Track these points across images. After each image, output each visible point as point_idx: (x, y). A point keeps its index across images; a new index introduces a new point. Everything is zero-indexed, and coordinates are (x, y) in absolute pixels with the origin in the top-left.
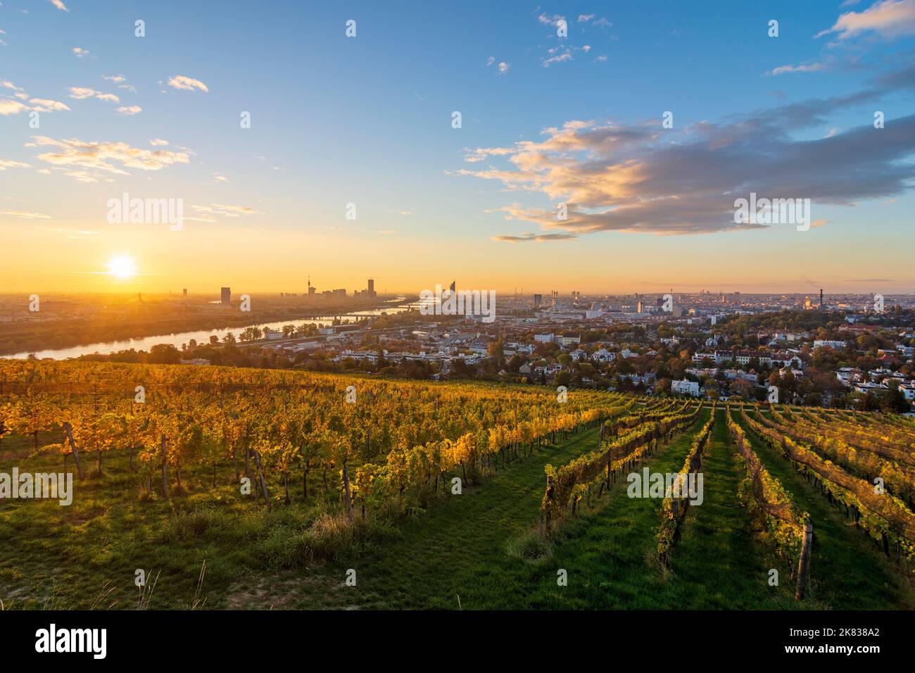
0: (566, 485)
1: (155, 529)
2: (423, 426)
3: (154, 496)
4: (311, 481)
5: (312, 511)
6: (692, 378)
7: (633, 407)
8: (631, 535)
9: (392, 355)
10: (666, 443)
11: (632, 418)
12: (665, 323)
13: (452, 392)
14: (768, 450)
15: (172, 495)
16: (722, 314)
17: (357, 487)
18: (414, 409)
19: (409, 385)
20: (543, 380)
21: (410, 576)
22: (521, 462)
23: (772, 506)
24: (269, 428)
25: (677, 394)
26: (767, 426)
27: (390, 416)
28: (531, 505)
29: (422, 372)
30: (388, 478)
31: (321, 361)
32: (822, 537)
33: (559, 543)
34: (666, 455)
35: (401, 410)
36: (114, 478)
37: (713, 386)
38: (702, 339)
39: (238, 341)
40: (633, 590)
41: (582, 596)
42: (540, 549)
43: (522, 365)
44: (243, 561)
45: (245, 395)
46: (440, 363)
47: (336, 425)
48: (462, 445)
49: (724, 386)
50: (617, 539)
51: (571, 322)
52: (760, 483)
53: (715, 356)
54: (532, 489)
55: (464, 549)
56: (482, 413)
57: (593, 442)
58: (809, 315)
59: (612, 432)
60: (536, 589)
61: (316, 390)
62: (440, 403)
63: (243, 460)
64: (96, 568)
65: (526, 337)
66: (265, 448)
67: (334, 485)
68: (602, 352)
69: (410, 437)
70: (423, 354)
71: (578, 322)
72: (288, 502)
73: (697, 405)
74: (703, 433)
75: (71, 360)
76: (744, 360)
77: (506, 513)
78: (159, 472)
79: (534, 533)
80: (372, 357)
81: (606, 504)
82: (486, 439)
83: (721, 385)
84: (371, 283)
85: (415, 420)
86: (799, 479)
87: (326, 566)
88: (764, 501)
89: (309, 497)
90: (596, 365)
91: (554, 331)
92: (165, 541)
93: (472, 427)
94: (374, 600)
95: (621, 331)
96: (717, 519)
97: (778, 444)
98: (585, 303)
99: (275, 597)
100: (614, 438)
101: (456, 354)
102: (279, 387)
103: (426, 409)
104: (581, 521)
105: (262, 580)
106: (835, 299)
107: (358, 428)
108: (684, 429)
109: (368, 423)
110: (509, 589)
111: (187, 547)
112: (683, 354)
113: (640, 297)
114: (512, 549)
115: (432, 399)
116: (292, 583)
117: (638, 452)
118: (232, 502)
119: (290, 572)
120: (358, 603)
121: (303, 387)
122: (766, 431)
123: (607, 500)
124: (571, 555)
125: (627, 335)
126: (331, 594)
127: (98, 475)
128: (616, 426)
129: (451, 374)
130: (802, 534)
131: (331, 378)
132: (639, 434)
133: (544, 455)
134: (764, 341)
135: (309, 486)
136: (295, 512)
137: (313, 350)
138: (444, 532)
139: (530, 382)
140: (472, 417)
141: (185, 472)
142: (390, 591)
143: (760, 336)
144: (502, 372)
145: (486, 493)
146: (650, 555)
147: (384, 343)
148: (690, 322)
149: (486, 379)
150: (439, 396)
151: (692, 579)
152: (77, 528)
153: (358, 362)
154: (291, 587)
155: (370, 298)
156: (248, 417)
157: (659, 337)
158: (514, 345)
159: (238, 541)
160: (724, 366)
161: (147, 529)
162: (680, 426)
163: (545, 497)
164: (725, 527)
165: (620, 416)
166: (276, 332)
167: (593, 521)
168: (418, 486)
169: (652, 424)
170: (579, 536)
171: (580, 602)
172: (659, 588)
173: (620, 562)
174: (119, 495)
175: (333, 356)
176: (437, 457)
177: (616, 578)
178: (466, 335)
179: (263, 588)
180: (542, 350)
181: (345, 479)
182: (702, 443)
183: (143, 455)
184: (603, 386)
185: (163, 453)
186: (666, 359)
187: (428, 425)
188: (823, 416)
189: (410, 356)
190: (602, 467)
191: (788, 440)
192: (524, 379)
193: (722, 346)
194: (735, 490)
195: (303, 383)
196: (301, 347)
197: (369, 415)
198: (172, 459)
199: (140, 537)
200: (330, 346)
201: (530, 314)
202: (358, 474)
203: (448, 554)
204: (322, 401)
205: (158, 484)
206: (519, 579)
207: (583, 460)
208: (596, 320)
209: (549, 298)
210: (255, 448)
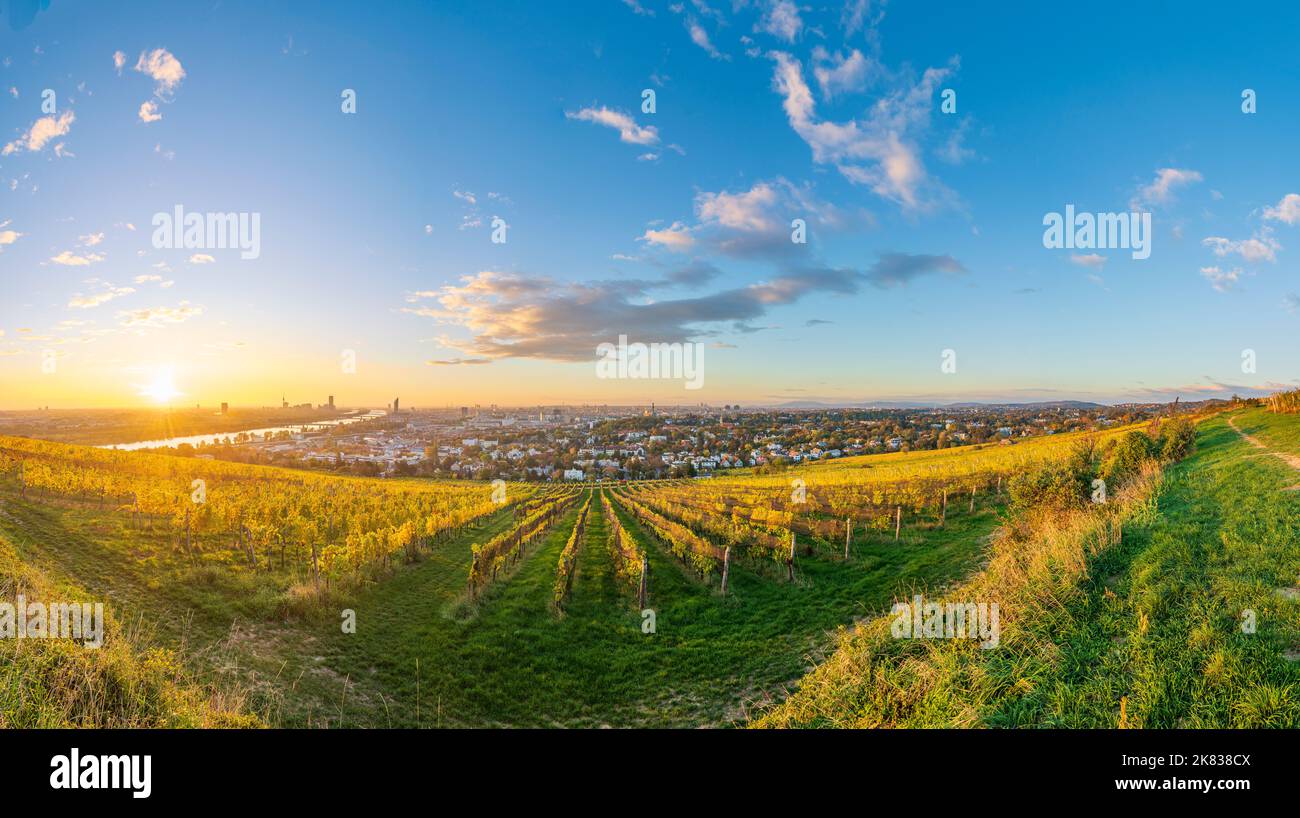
0: (488, 559)
1: (183, 573)
2: (374, 515)
3: (182, 550)
4: (287, 554)
5: (287, 579)
6: (578, 468)
7: (538, 492)
8: (537, 591)
9: (348, 456)
10: (560, 517)
11: (537, 501)
12: (559, 428)
13: (397, 487)
14: (625, 513)
15: (193, 552)
16: (597, 421)
17: (323, 563)
18: (366, 501)
19: (361, 480)
20: (470, 476)
21: (365, 636)
22: (453, 542)
23: (626, 552)
24: (257, 512)
25: (568, 481)
26: (624, 496)
27: (346, 507)
28: (461, 576)
29: (372, 470)
30: (347, 556)
31: (292, 460)
32: (653, 564)
33: (482, 605)
34: (560, 526)
35: (356, 502)
36: (159, 532)
37: (591, 472)
38: (584, 439)
39: (233, 442)
40: (538, 633)
41: (501, 644)
42: (468, 611)
43: (452, 464)
44: (239, 609)
45: (238, 483)
46: (386, 464)
47: (305, 512)
48: (404, 530)
49: (599, 472)
50: (526, 595)
51: (490, 429)
52: (619, 537)
53: (594, 452)
54: (462, 563)
55: (407, 615)
56: (421, 504)
57: (508, 522)
58: (647, 420)
59: (523, 514)
60: (465, 643)
61: (289, 483)
62: (386, 497)
63: (237, 533)
64: (150, 590)
65: (456, 442)
66: (254, 526)
67: (304, 559)
68: (515, 451)
69: (363, 524)
70: (372, 456)
71: (496, 429)
72: (270, 570)
73: (581, 487)
74: (585, 507)
75: (134, 451)
76: (610, 452)
77: (441, 584)
78: (184, 533)
79: (463, 599)
80: (332, 458)
81: (518, 570)
82: (424, 526)
83: (597, 472)
84: (331, 398)
85: (367, 510)
86: (642, 529)
87: (300, 623)
88: (622, 549)
89: (285, 566)
90: (510, 462)
91: (478, 436)
92: (189, 583)
93: (412, 516)
94: (337, 654)
95: (527, 435)
96: (594, 568)
97: (630, 508)
98: (501, 414)
99: (262, 641)
100: (523, 518)
101: (400, 456)
102: (262, 479)
103: (375, 501)
104: (499, 585)
105: (253, 626)
106: (660, 409)
107: (322, 515)
108: (573, 506)
109: (330, 512)
110: (444, 645)
111: (203, 591)
112: (572, 451)
113: (541, 408)
114: (446, 613)
115: (379, 493)
116: (275, 632)
117: (541, 527)
118: (231, 563)
119: (272, 623)
120: (324, 655)
121: (279, 480)
122: (624, 500)
123: (519, 566)
124: (492, 613)
125: (532, 438)
126: (304, 646)
127: (150, 529)
128: (525, 509)
129: (396, 473)
130: (642, 566)
131: (300, 474)
132: (541, 513)
133: (471, 536)
134: (622, 439)
135: (285, 559)
136: (276, 578)
137: (286, 452)
138: (391, 601)
139: (459, 477)
140: (413, 508)
141: (200, 536)
142: (349, 647)
143: (620, 435)
144: (437, 471)
145: (425, 568)
146: (550, 604)
147: (341, 446)
148: (576, 427)
149: (425, 476)
150: (385, 491)
151: (579, 615)
152: (140, 561)
153: (320, 462)
154: (274, 635)
155: (330, 411)
156: (242, 502)
157: (555, 439)
158: (446, 448)
159: (236, 593)
160: (599, 457)
161: (178, 571)
162: (570, 504)
163: (472, 570)
164: (599, 572)
165: (528, 500)
166: (259, 437)
167: (508, 584)
168: (370, 565)
169: (551, 504)
170: (498, 597)
171: (500, 649)
172: (556, 627)
173: (529, 613)
174: (162, 545)
175: (302, 456)
176: (385, 541)
177: (526, 626)
178: (408, 441)
179: (254, 633)
180: (469, 452)
181: (314, 556)
182: (584, 515)
183: (175, 521)
184: (515, 478)
185: (187, 521)
186: (560, 454)
187: (378, 515)
188: (655, 486)
189: (362, 458)
190: (516, 541)
191: (636, 505)
192: (455, 475)
193: (597, 444)
194: (605, 545)
195: (279, 477)
196: (278, 449)
197: (330, 505)
198: (193, 526)
199: (174, 576)
200: (298, 449)
201: (459, 422)
202: (323, 553)
203: (394, 619)
204: (294, 492)
205: (184, 542)
206: (452, 636)
207: (501, 538)
208: (510, 427)
209: (473, 410)
210: (247, 525)
